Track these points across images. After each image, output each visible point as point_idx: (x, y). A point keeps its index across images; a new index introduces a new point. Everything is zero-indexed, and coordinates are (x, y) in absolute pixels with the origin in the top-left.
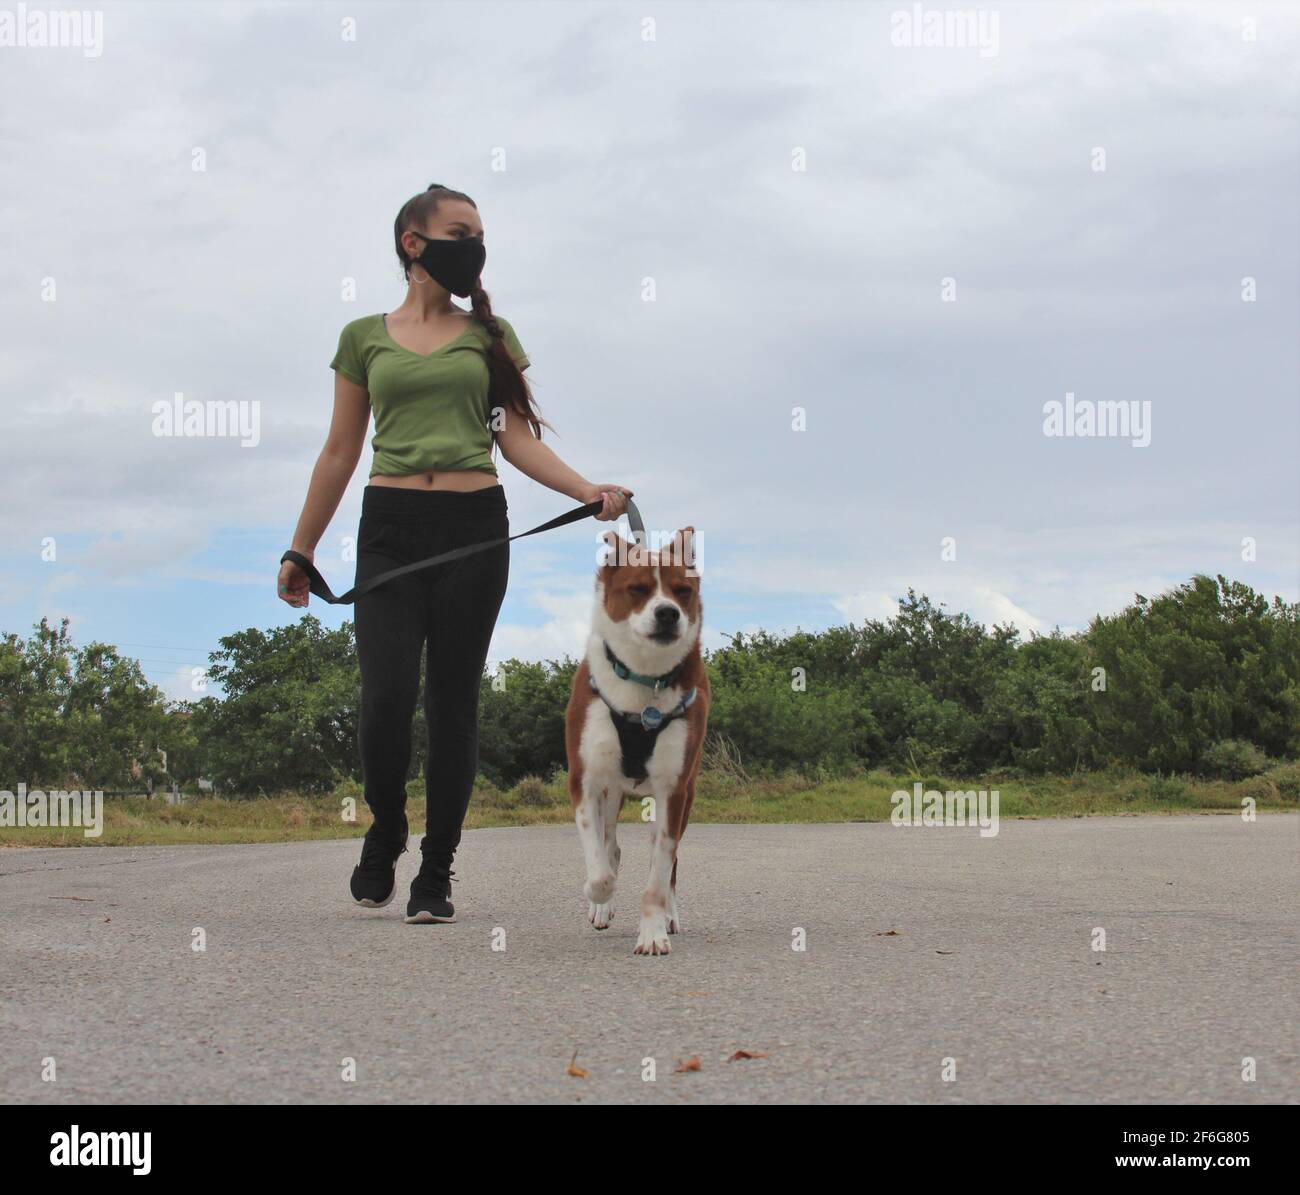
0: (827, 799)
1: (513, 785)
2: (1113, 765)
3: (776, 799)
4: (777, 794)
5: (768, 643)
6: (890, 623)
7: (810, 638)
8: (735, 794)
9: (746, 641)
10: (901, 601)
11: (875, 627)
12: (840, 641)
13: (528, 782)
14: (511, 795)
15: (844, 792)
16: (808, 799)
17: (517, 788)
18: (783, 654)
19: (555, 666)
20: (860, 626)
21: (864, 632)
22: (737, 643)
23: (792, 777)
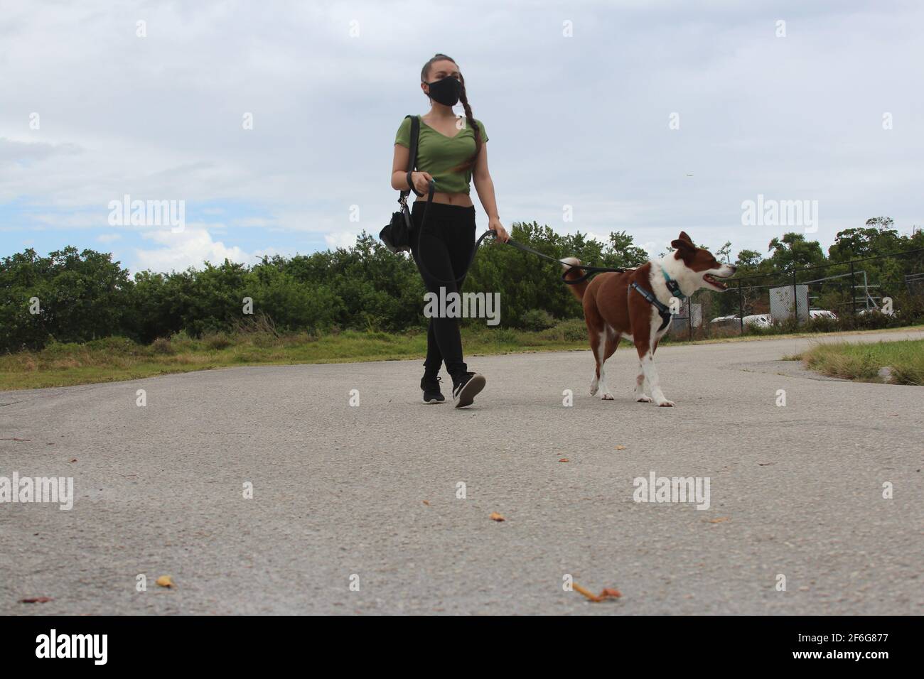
0: (326, 346)
1: (150, 342)
2: (474, 324)
3: (298, 347)
4: (297, 344)
5: (281, 261)
6: (350, 249)
7: (305, 258)
8: (275, 345)
9: (270, 260)
10: (359, 237)
11: (341, 251)
12: (321, 259)
13: (159, 341)
14: (149, 348)
15: (333, 342)
16: (315, 346)
17: (153, 345)
18: (292, 266)
19: (167, 275)
20: (333, 250)
21: (336, 254)
22: (265, 261)
23: (303, 335)
